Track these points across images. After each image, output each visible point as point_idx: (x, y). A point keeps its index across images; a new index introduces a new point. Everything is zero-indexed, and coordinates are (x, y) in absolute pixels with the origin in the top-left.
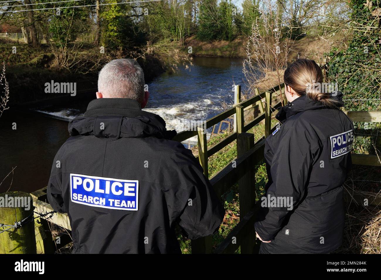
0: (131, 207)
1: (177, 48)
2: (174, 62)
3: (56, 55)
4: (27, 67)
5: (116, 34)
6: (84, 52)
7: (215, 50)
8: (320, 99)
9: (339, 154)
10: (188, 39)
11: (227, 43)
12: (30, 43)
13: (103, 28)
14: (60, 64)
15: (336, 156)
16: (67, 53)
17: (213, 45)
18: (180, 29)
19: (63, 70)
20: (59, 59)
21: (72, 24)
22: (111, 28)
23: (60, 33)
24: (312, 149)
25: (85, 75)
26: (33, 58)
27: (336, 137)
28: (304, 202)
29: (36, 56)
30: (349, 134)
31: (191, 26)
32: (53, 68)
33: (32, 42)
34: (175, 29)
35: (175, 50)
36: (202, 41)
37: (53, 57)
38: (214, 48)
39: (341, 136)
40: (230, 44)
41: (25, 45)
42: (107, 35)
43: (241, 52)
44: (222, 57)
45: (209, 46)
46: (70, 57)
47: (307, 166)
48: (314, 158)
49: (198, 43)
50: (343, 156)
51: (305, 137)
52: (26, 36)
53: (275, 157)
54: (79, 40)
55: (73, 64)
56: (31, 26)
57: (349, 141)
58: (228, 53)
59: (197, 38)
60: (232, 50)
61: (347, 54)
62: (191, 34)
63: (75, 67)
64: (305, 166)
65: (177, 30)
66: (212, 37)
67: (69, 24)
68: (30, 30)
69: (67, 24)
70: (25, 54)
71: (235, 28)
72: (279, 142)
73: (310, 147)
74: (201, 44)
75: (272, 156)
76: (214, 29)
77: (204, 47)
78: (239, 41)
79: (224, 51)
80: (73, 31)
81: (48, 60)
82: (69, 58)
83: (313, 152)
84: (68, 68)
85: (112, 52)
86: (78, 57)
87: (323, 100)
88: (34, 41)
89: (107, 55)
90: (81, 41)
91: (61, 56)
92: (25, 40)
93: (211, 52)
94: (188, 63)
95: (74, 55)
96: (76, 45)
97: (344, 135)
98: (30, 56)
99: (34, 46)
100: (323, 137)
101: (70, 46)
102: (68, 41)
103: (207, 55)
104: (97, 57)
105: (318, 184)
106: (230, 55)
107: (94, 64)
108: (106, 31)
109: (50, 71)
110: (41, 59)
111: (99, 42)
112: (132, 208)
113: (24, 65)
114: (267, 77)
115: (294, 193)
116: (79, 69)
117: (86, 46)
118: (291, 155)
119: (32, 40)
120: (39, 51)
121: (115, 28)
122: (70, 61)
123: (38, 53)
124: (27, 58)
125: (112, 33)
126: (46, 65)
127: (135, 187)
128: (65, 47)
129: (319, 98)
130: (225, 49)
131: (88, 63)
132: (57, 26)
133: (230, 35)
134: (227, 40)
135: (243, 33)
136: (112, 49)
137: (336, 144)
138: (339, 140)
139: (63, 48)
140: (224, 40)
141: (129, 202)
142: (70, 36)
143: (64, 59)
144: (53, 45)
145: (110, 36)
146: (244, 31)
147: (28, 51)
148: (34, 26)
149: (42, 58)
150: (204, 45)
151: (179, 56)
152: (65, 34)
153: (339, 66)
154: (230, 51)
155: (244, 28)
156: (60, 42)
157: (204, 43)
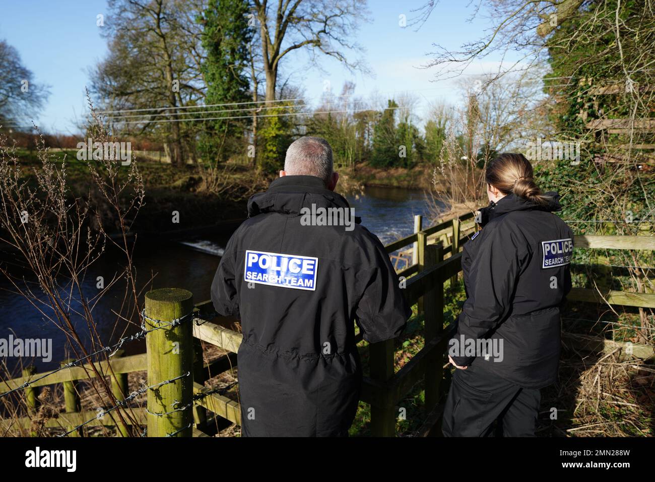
0: (308, 286)
1: (347, 174)
2: (342, 191)
3: (204, 178)
4: (170, 190)
5: (275, 155)
6: (237, 176)
7: (390, 180)
8: (530, 196)
9: (554, 264)
10: (359, 165)
11: (406, 171)
12: (174, 163)
13: (260, 148)
14: (208, 188)
15: (548, 265)
16: (217, 175)
17: (389, 173)
18: (350, 153)
19: (212, 195)
20: (207, 182)
21: (225, 142)
22: (269, 148)
23: (210, 152)
24: (519, 254)
25: (238, 202)
26: (177, 180)
27: (550, 244)
28: (509, 320)
29: (180, 178)
30: (566, 243)
31: (363, 150)
32: (199, 192)
33: (177, 161)
34: (344, 153)
35: (344, 177)
36: (376, 168)
37: (200, 179)
38: (389, 177)
39: (555, 243)
40: (409, 173)
41: (168, 164)
42: (265, 156)
43: (422, 183)
44: (398, 188)
45: (384, 174)
46: (220, 180)
47: (513, 274)
48: (522, 264)
49: (371, 171)
50: (559, 268)
51: (510, 240)
52: (169, 155)
53: (473, 264)
54: (231, 161)
55: (223, 188)
56: (176, 143)
57: (566, 251)
58: (406, 183)
59: (370, 165)
60: (411, 180)
61: (554, 174)
62: (363, 160)
63: (225, 193)
64: (511, 274)
65: (346, 155)
66: (388, 164)
67: (221, 142)
68: (175, 147)
69: (219, 141)
70: (168, 175)
71: (415, 155)
72: (478, 247)
73: (517, 251)
74: (374, 171)
75: (470, 265)
76: (390, 154)
77: (378, 175)
78: (420, 169)
79: (402, 181)
80: (225, 150)
81: (195, 182)
82: (219, 182)
83: (521, 258)
84: (217, 194)
85: (270, 176)
86: (230, 181)
87: (532, 197)
88: (179, 160)
89: (264, 180)
90: (234, 162)
91: (209, 179)
92: (167, 160)
93: (386, 182)
94: (358, 192)
95: (225, 179)
96: (228, 167)
97: (560, 243)
98: (173, 177)
99: (179, 166)
100: (533, 241)
101: (220, 168)
102: (219, 162)
103: (381, 185)
104: (251, 182)
105: (526, 299)
106: (408, 186)
107: (248, 190)
108: (264, 151)
109: (195, 196)
110: (186, 182)
111: (255, 164)
112: (310, 287)
113: (166, 188)
114: (453, 209)
115: (496, 306)
116: (231, 195)
117: (240, 169)
118: (493, 261)
119: (177, 159)
120: (185, 172)
121: (274, 149)
122: (220, 185)
123: (183, 174)
124: (170, 180)
125: (271, 154)
126: (191, 189)
127: (314, 265)
128: (215, 169)
129: (528, 194)
130: (402, 178)
131: (241, 188)
132: (207, 144)
133: (409, 163)
134: (405, 168)
135: (425, 160)
136: (270, 173)
137: (549, 252)
138: (554, 247)
139: (213, 169)
140: (402, 167)
141: (306, 281)
142: (221, 155)
143: (213, 182)
144: (202, 166)
145: (268, 158)
146: (426, 158)
147: (171, 171)
148: (180, 143)
149: (187, 180)
150: (378, 172)
151: (348, 184)
152: (216, 153)
153: (545, 187)
154: (409, 181)
155: (426, 154)
156: (209, 163)
157: (378, 170)
